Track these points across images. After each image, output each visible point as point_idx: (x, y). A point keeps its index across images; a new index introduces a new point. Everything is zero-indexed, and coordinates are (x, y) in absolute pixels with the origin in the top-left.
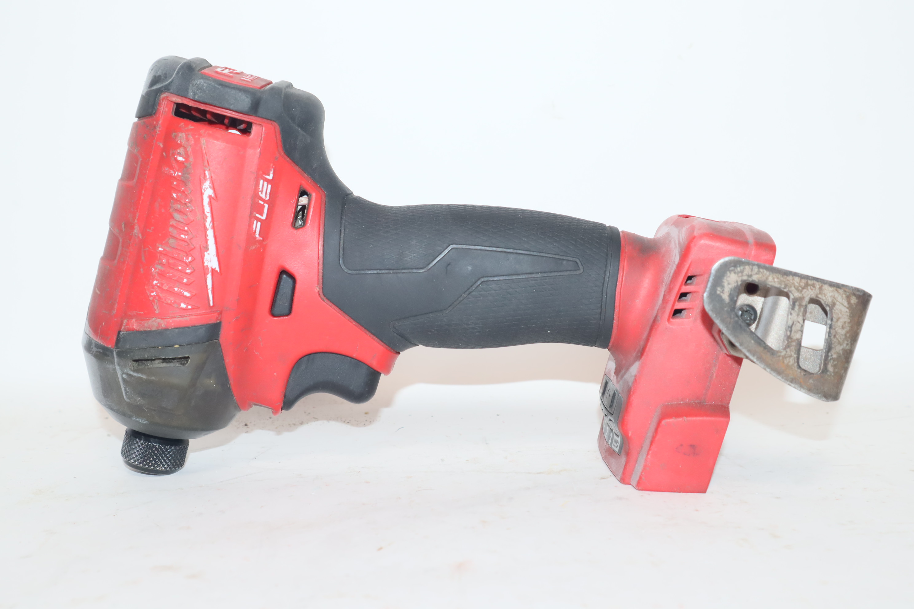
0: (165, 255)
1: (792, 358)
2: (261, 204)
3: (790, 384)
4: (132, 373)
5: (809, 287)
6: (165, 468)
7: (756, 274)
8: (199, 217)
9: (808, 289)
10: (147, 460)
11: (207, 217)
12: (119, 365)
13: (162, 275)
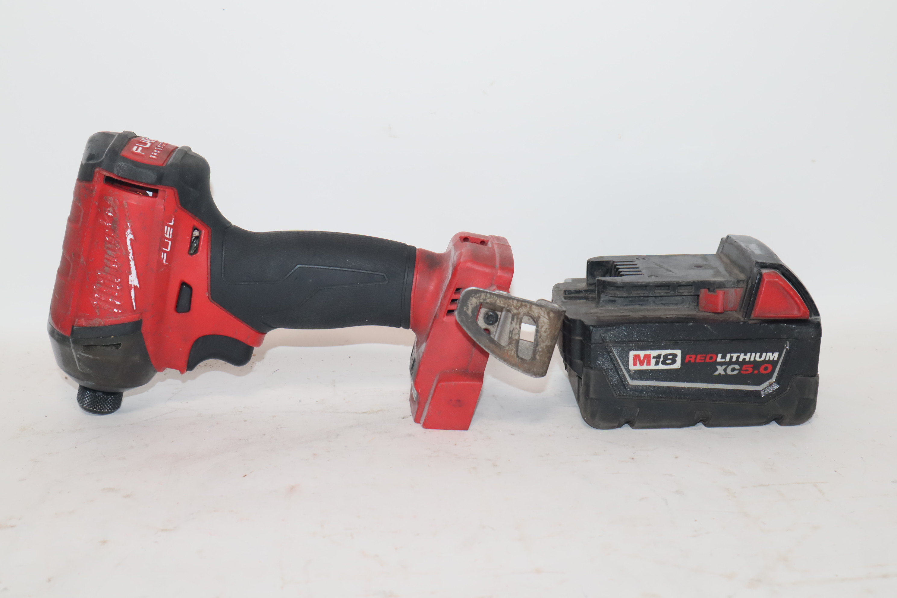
0: (103, 278)
1: (513, 351)
2: (166, 242)
3: (512, 367)
4: (83, 354)
5: (523, 307)
6: (108, 410)
7: (489, 298)
8: (124, 253)
9: (522, 308)
10: (95, 405)
11: (129, 253)
12: (74, 348)
13: (100, 291)
